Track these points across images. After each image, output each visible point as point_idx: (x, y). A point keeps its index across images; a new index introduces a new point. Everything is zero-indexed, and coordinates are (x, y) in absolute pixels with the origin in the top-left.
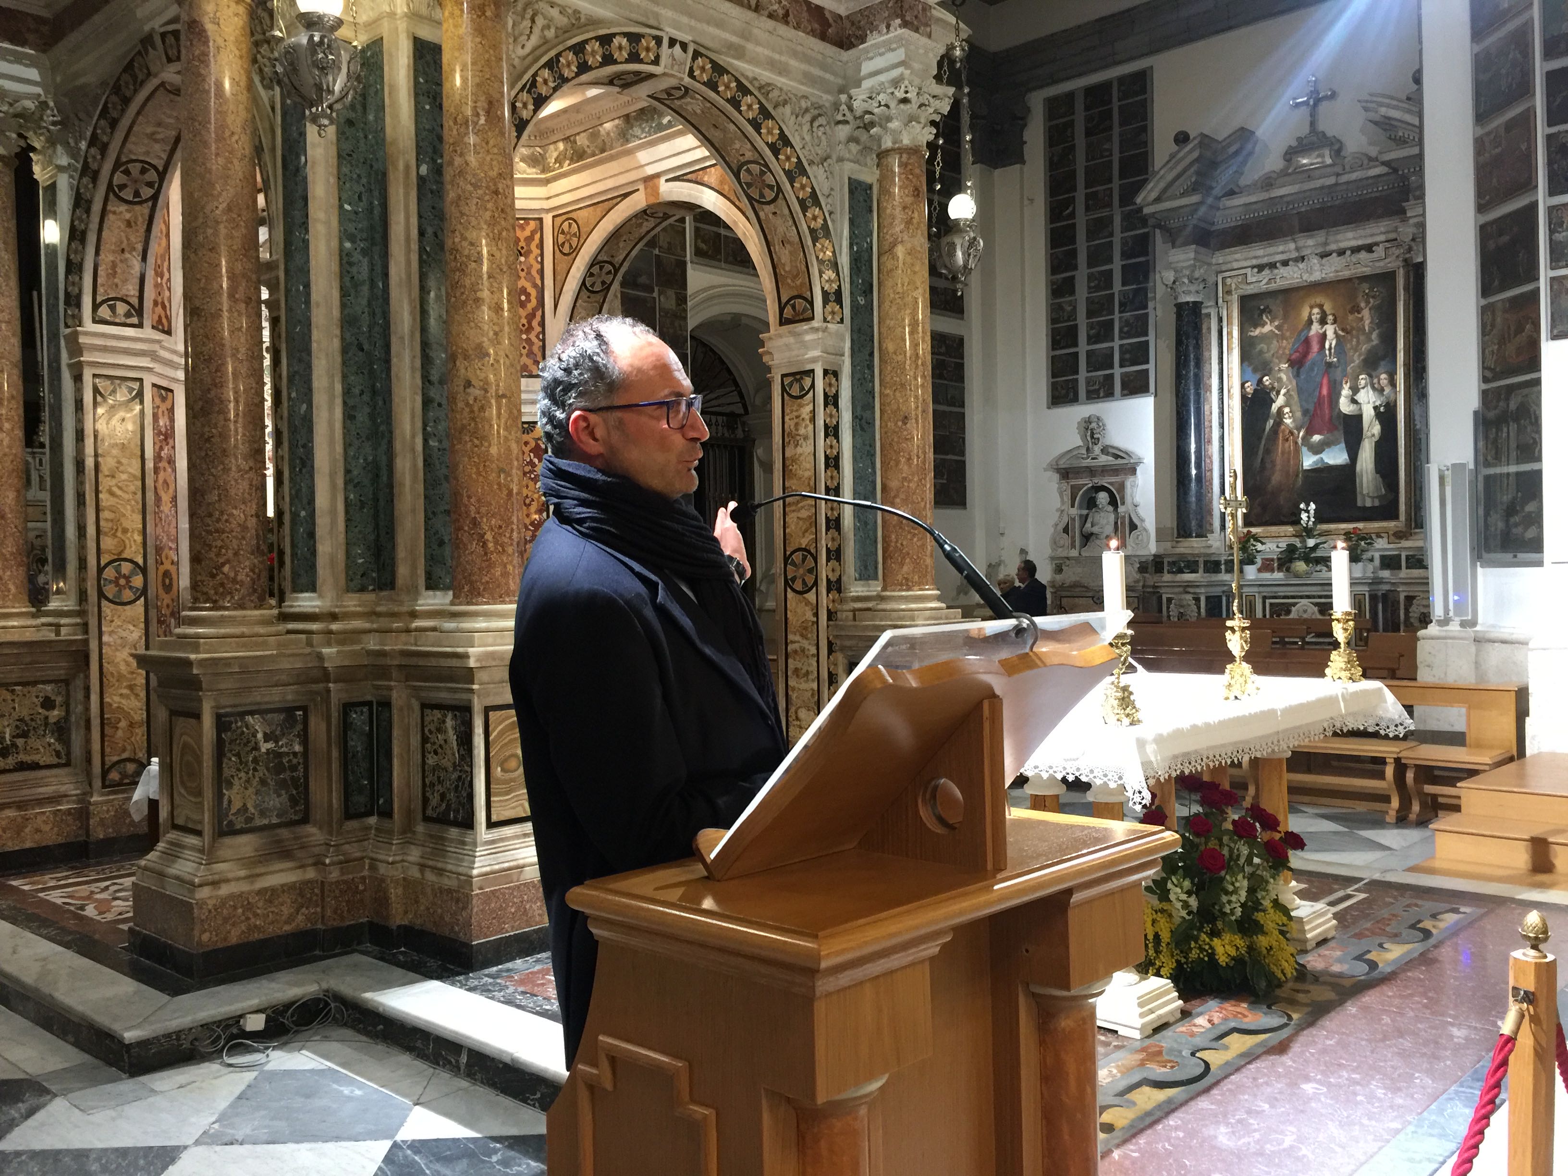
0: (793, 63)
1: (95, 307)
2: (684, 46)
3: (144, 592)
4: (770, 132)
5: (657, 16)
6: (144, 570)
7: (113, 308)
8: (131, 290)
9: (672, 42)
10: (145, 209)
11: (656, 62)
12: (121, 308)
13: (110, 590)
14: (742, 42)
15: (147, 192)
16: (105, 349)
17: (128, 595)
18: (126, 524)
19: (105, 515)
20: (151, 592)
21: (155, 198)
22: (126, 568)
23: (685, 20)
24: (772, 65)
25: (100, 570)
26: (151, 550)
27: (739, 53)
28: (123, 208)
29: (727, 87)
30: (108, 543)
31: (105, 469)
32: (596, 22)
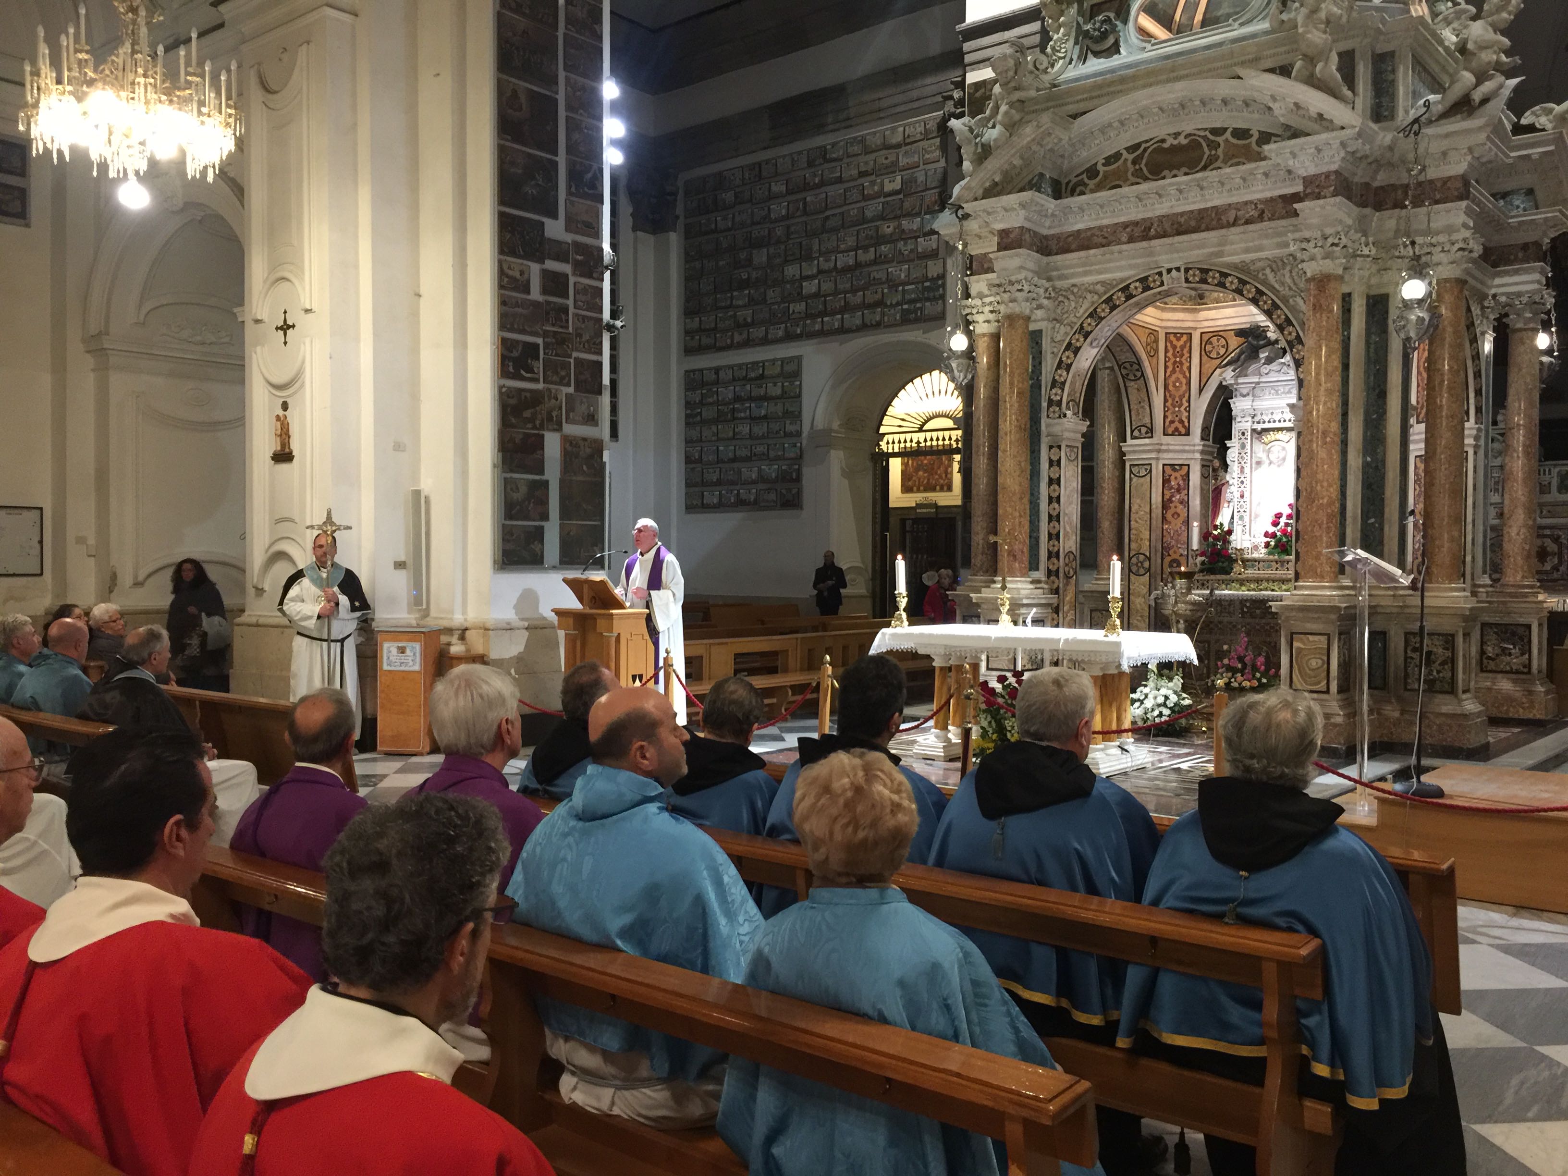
0: (1265, 242)
1: (1132, 432)
2: (1178, 269)
3: (1149, 570)
4: (1249, 292)
5: (1156, 262)
6: (1149, 559)
7: (1140, 431)
8: (1147, 420)
9: (1169, 271)
10: (1142, 381)
11: (1162, 284)
12: (1144, 430)
13: (1134, 569)
14: (1220, 248)
15: (1139, 374)
16: (1134, 452)
17: (1142, 571)
18: (1142, 536)
19: (1133, 532)
20: (1153, 569)
21: (1143, 375)
22: (1142, 557)
23: (1176, 255)
24: (1247, 251)
25: (1130, 559)
26: (1153, 550)
27: (1220, 254)
28: (1132, 383)
29: (1214, 278)
30: (1133, 546)
31: (1133, 509)
32: (1122, 280)
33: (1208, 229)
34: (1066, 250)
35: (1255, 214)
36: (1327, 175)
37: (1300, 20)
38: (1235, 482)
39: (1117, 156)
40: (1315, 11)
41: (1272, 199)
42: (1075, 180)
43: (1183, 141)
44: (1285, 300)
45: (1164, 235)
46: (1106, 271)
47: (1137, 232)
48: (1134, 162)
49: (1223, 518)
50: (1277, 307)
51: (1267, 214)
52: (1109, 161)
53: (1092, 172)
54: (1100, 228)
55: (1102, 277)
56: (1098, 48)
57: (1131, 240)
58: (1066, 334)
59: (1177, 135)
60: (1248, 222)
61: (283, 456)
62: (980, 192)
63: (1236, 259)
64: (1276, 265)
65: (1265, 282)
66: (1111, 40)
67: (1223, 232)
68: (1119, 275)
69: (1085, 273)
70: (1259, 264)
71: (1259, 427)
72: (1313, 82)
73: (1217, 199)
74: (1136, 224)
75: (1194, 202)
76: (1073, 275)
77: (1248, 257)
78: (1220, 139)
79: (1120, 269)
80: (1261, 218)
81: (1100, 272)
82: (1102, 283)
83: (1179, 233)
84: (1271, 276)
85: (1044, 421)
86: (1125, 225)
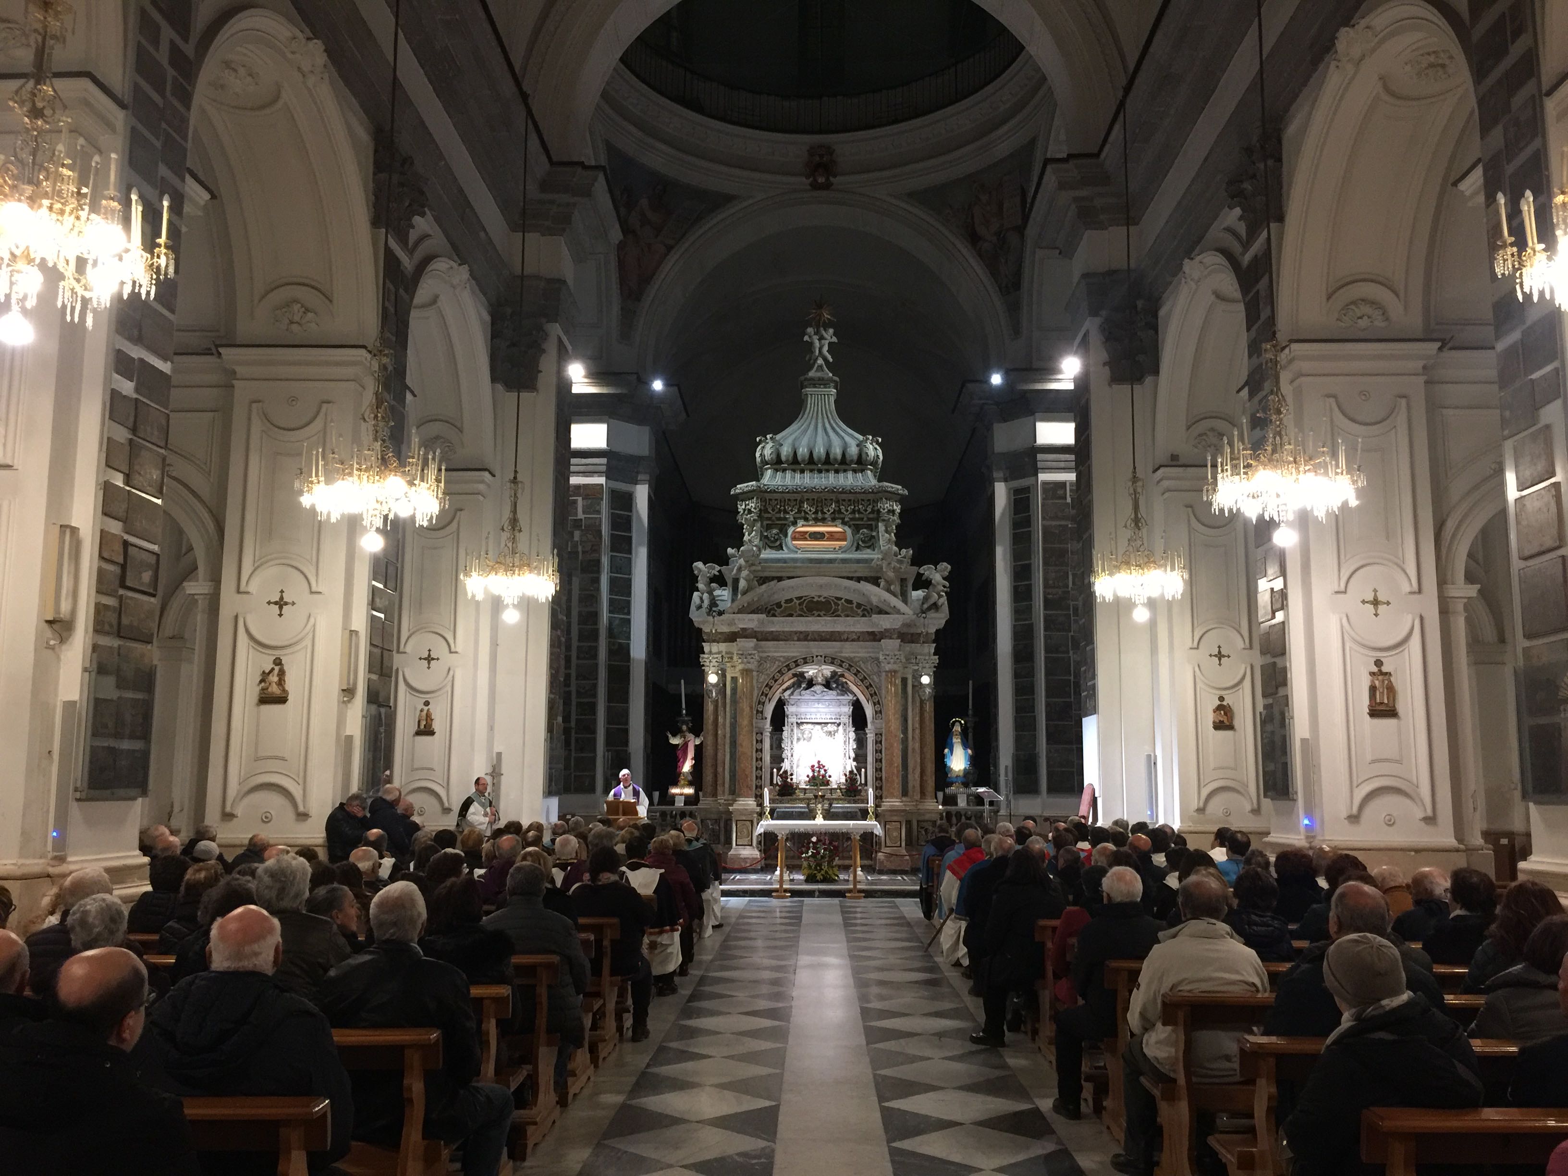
2: (820, 656)
4: (853, 670)
9: (817, 657)
11: (813, 662)
14: (841, 650)
24: (852, 652)
27: (840, 652)
29: (837, 662)
32: (793, 657)
33: (835, 641)
34: (767, 640)
35: (856, 637)
36: (894, 629)
37: (884, 566)
38: (789, 748)
39: (791, 600)
40: (889, 564)
41: (863, 632)
42: (770, 607)
43: (822, 599)
44: (869, 676)
45: (815, 640)
46: (786, 652)
47: (802, 636)
48: (800, 604)
49: (786, 765)
50: (865, 678)
51: (861, 639)
52: (787, 601)
53: (779, 605)
54: (783, 632)
55: (785, 654)
56: (771, 545)
57: (799, 640)
58: (765, 679)
59: (820, 596)
60: (853, 640)
61: (426, 730)
62: (736, 611)
63: (847, 655)
64: (865, 660)
65: (860, 667)
66: (778, 543)
67: (842, 643)
68: (795, 654)
69: (775, 652)
70: (857, 659)
71: (799, 721)
72: (888, 590)
73: (838, 628)
74: (801, 632)
75: (829, 628)
76: (769, 652)
77: (852, 655)
78: (840, 602)
79: (793, 652)
80: (858, 640)
81: (783, 652)
82: (784, 657)
83: (821, 641)
84: (862, 665)
85: (754, 720)
86: (796, 633)
